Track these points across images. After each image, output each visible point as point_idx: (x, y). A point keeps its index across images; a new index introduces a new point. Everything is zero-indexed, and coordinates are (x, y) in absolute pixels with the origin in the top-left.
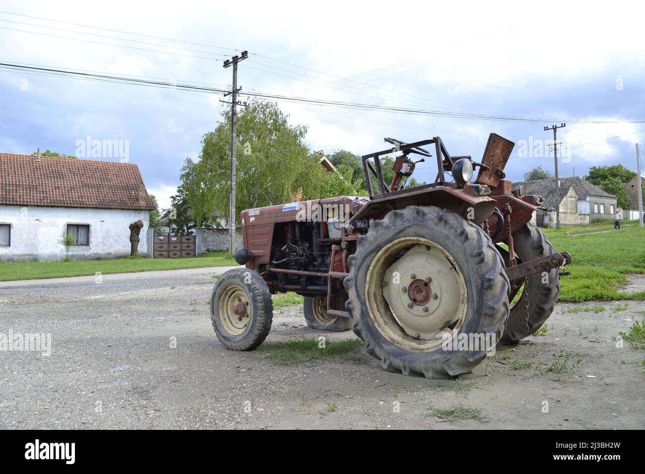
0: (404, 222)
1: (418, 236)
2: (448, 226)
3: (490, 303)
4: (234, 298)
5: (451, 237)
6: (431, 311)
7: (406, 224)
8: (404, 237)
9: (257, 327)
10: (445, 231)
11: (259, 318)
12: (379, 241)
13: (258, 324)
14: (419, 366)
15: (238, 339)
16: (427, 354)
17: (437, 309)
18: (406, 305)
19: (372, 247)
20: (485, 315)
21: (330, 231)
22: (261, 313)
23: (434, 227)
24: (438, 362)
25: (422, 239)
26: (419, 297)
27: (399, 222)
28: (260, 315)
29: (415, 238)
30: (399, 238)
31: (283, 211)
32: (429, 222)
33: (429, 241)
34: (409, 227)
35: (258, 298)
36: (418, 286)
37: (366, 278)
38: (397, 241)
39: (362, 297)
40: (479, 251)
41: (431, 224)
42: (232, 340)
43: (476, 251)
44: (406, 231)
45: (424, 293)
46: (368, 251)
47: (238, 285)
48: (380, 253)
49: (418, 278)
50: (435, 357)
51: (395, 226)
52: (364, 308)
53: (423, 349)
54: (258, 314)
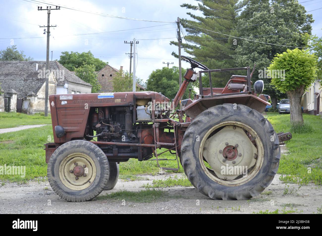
0: (229, 113)
1: (237, 121)
2: (254, 116)
3: (276, 157)
4: (71, 163)
5: (257, 122)
6: (237, 163)
7: (230, 114)
8: (227, 121)
9: (104, 182)
10: (254, 119)
11: (106, 175)
12: (211, 123)
13: (104, 180)
14: (235, 194)
15: (84, 192)
16: (239, 186)
17: (240, 162)
18: (221, 160)
19: (206, 127)
20: (273, 163)
21: (139, 115)
22: (108, 172)
23: (247, 117)
24: (246, 190)
25: (239, 123)
26: (230, 156)
27: (224, 112)
28: (107, 173)
29: (234, 122)
30: (224, 121)
31: (99, 98)
32: (244, 113)
33: (243, 124)
34: (232, 115)
35: (105, 161)
36: (230, 149)
37: (200, 145)
38: (222, 123)
39: (197, 157)
40: (271, 130)
41: (245, 114)
42: (76, 194)
43: (270, 130)
44: (229, 118)
45: (233, 153)
46: (203, 129)
47: (83, 152)
48: (210, 130)
49: (229, 145)
50: (244, 188)
51: (222, 115)
52: (198, 163)
53: (236, 184)
54: (105, 173)
